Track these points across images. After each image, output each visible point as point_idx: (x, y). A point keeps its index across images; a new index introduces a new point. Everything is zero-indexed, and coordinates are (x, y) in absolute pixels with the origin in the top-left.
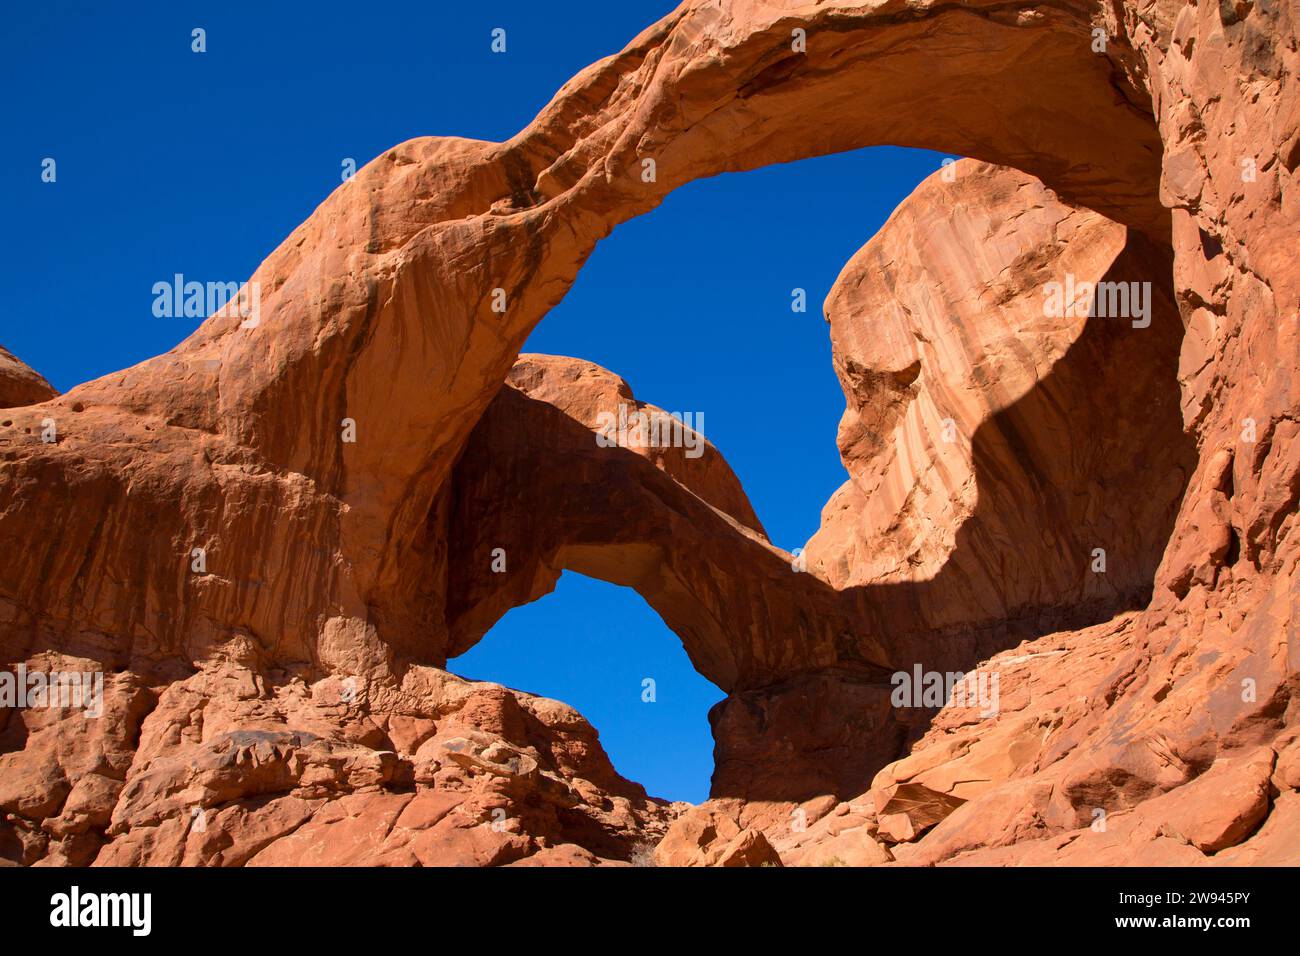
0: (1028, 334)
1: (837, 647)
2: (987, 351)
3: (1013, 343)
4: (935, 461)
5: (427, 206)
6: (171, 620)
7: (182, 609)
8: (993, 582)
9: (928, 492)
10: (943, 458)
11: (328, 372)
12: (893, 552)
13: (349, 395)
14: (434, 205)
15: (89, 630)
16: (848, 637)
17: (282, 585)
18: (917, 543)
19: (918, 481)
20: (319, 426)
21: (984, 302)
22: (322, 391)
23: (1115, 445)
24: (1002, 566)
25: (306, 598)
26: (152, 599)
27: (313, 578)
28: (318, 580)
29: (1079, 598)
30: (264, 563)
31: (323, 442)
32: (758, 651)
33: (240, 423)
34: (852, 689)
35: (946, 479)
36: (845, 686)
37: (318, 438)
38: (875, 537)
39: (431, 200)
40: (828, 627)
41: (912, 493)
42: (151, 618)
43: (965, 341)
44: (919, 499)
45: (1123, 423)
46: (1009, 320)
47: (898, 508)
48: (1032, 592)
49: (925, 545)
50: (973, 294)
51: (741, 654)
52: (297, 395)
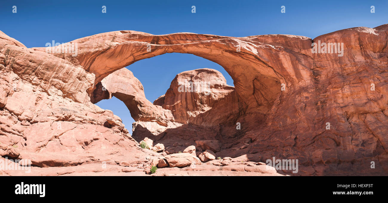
4: (186, 101)
6: (46, 86)
7: (49, 84)
9: (182, 104)
11: (93, 55)
20: (87, 62)
29: (200, 125)
30: (68, 80)
33: (70, 58)
35: (187, 104)
37: (86, 64)
42: (43, 84)
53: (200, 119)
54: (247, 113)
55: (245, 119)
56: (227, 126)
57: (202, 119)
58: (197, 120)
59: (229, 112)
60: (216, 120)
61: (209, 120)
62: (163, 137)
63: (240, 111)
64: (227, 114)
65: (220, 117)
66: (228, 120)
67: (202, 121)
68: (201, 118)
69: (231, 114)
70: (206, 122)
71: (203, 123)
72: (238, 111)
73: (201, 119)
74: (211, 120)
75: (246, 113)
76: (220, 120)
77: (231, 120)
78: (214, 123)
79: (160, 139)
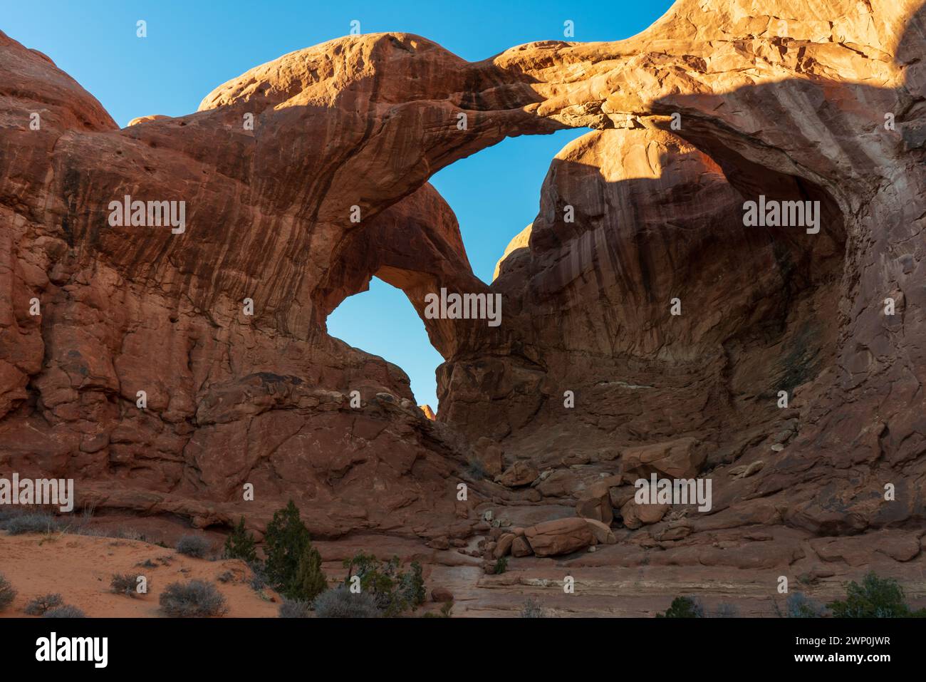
0: (672, 226)
1: (512, 347)
2: (647, 226)
3: (661, 227)
4: (596, 268)
5: (412, 82)
6: (204, 295)
7: (212, 289)
8: (610, 337)
9: (586, 282)
10: (603, 269)
11: (327, 166)
12: (552, 305)
13: (334, 180)
14: (416, 83)
15: (155, 293)
16: (519, 343)
17: (271, 283)
18: (571, 304)
19: (582, 275)
20: (311, 194)
21: (652, 200)
22: (321, 174)
23: (692, 291)
24: (618, 332)
25: (282, 293)
26: (194, 280)
27: (289, 280)
28: (291, 283)
29: (655, 358)
30: (264, 269)
31: (310, 203)
32: (471, 342)
33: (263, 182)
34: (518, 371)
35: (600, 280)
36: (514, 369)
37: (308, 199)
38: (544, 293)
39: (415, 80)
40: (510, 337)
41: (576, 279)
42: (193, 291)
43: (637, 217)
44: (579, 284)
45: (700, 282)
46: (662, 213)
47: (565, 283)
48: (629, 348)
49: (574, 307)
50: (648, 194)
51: (462, 340)
52: (305, 174)
53: (652, 336)
54: (817, 280)
55: (813, 303)
56: (754, 344)
57: (658, 334)
58: (642, 341)
59: (748, 291)
60: (708, 332)
61: (682, 337)
62: (536, 414)
63: (788, 279)
64: (741, 301)
65: (718, 315)
66: (753, 318)
67: (659, 342)
68: (654, 330)
69: (757, 297)
70: (675, 344)
71: (664, 349)
72: (779, 277)
73: (655, 334)
74: (691, 335)
75: (813, 277)
76: (719, 327)
77: (766, 316)
78: (700, 343)
79: (527, 422)
